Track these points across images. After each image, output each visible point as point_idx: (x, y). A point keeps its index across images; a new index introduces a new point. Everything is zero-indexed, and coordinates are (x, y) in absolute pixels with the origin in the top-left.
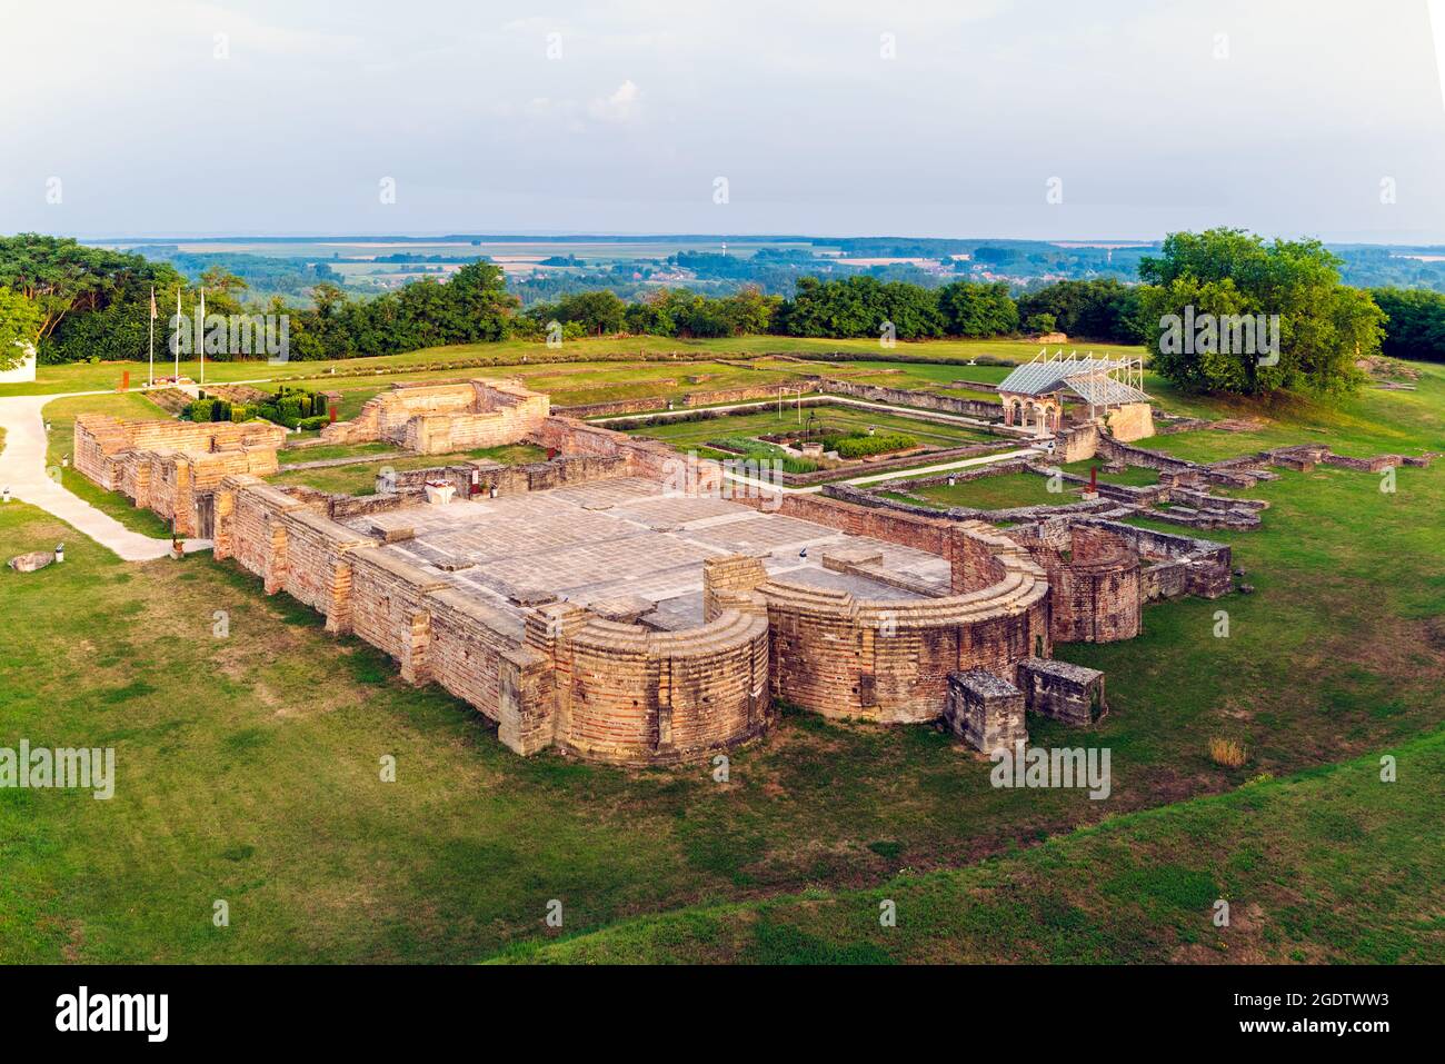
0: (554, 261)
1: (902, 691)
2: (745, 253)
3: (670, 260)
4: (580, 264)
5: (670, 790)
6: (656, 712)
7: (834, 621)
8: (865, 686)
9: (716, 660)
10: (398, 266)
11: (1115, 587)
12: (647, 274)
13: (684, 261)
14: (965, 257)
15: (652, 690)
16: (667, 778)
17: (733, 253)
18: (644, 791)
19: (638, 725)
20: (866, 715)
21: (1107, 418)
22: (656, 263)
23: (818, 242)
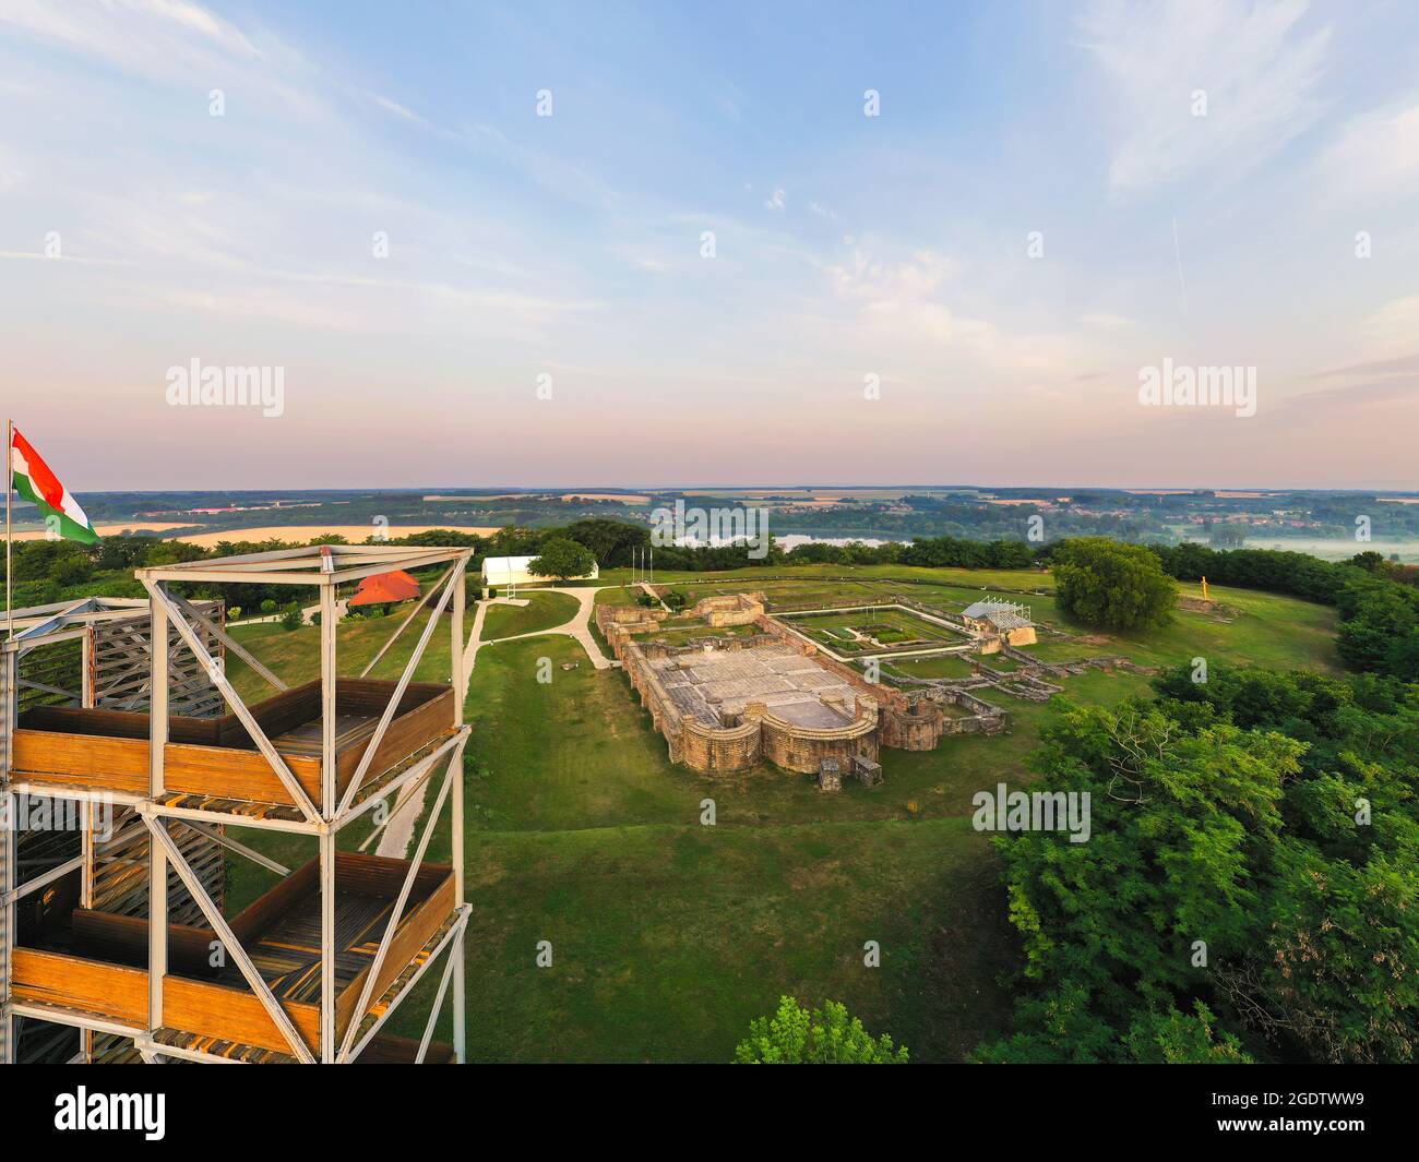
0: (843, 501)
1: (803, 761)
2: (940, 497)
3: (901, 500)
4: (856, 502)
5: (710, 784)
6: (711, 757)
7: (780, 732)
8: (791, 757)
9: (731, 742)
10: (772, 502)
11: (918, 729)
12: (888, 508)
13: (907, 500)
14: (1067, 500)
15: (710, 749)
16: (711, 779)
17: (934, 496)
18: (702, 783)
19: (705, 760)
20: (792, 768)
21: (1007, 634)
22: (893, 501)
23: (982, 491)
